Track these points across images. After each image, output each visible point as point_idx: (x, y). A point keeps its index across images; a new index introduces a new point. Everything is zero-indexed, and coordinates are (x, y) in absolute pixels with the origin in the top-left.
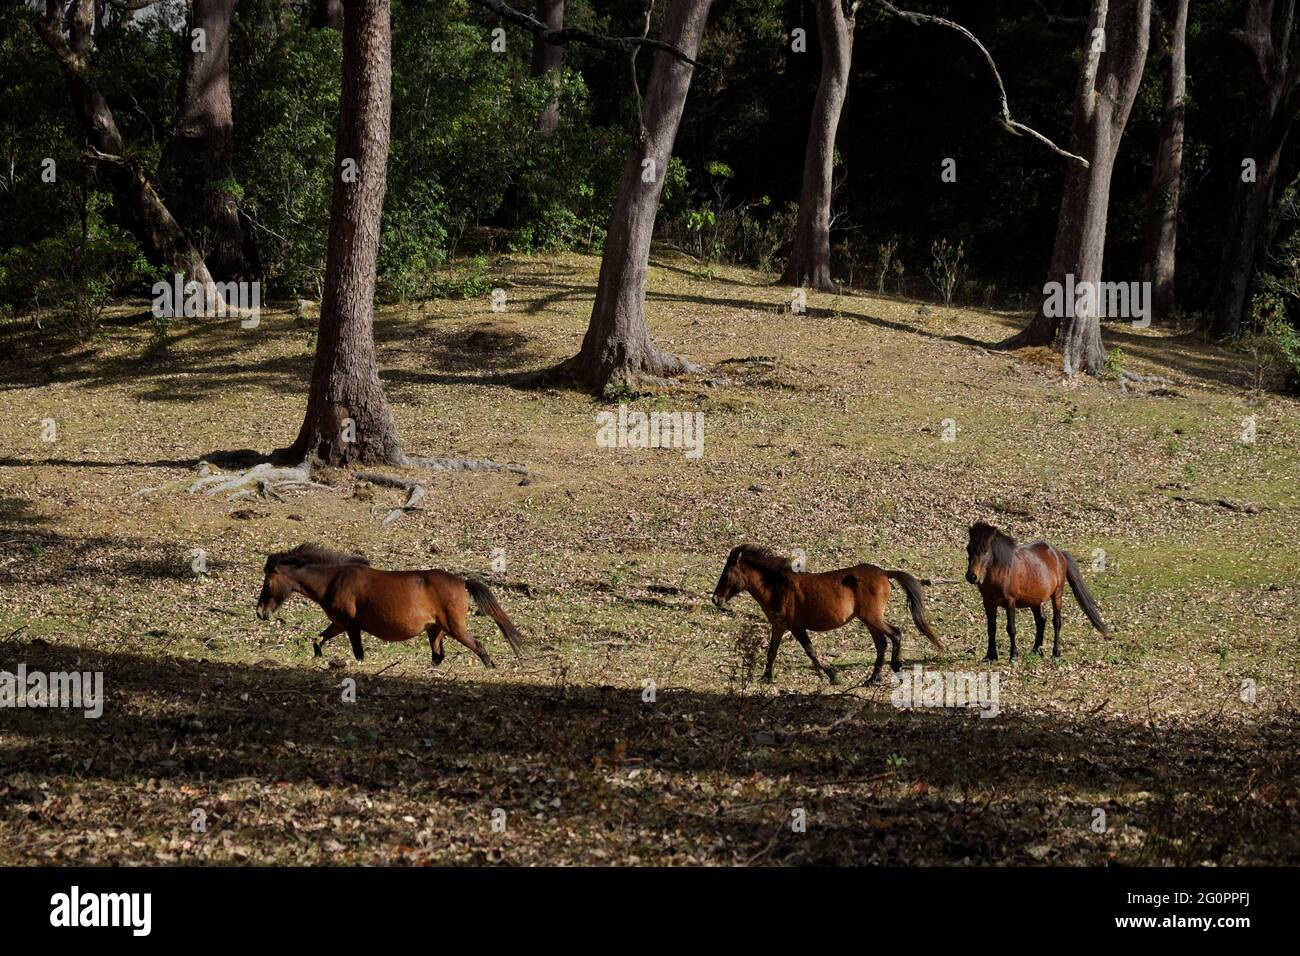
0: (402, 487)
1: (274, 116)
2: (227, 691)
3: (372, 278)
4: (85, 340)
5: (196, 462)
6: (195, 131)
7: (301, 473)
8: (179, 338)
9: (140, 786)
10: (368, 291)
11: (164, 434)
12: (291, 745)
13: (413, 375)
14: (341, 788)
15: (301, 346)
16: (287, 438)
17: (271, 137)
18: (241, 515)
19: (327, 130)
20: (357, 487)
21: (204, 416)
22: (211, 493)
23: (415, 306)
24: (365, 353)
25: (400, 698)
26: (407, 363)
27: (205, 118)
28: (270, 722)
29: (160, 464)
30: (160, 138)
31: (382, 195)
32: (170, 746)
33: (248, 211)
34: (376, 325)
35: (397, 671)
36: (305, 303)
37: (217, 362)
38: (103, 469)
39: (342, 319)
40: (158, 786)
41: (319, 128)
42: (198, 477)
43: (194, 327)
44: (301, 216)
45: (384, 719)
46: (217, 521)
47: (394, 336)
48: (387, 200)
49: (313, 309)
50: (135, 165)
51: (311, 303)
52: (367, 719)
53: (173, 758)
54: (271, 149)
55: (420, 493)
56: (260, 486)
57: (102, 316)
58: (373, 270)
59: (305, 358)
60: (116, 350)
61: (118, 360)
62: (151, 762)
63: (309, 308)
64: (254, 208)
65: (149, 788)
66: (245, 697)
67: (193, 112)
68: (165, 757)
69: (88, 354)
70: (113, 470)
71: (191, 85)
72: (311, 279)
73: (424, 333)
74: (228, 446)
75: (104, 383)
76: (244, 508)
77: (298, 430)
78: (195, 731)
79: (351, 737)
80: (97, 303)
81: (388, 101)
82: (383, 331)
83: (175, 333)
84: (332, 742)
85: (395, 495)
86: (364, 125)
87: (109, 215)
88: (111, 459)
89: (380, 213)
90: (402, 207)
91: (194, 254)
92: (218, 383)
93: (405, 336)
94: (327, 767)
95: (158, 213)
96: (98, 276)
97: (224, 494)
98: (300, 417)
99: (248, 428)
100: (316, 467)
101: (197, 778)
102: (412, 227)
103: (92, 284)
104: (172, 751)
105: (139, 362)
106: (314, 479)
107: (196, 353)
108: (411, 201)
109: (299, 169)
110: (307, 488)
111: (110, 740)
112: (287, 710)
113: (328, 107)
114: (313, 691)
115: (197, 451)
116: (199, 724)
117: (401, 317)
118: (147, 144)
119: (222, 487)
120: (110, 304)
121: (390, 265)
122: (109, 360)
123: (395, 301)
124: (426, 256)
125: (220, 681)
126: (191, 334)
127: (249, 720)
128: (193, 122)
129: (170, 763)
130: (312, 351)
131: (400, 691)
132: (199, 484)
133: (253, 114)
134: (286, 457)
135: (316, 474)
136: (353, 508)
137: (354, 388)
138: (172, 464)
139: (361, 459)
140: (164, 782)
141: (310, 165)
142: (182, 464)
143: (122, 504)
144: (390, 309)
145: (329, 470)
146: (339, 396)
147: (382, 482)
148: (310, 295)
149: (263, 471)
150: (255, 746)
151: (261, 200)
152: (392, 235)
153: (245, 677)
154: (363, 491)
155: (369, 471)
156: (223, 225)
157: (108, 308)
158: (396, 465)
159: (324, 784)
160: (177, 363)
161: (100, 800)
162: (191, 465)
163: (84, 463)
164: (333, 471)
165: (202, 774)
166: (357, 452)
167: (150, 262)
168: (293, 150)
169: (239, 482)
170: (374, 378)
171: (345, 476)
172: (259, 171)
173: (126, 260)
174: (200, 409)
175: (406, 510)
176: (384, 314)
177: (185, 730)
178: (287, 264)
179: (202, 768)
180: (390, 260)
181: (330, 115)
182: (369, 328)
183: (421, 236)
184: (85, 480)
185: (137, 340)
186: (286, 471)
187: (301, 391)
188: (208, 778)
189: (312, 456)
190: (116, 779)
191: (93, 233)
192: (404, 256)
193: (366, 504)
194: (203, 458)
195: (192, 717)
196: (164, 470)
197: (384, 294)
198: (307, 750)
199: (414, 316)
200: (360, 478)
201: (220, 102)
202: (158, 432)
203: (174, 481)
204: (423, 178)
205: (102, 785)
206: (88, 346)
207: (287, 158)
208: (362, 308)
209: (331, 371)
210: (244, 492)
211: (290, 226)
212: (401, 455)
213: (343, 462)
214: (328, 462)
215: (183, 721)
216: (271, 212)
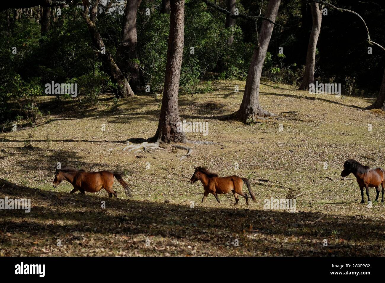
0: (186, 149)
1: (149, 39)
2: (135, 209)
3: (178, 87)
4: (94, 105)
5: (125, 141)
6: (126, 44)
7: (156, 145)
8: (121, 105)
9: (110, 236)
10: (177, 91)
11: (116, 133)
12: (155, 225)
13: (189, 116)
14: (169, 237)
15: (157, 107)
16: (152, 135)
17: (149, 45)
18: (139, 157)
19: (165, 44)
20: (173, 149)
21: (128, 128)
22: (130, 150)
23: (190, 96)
24: (175, 109)
25: (185, 211)
26: (188, 113)
27: (129, 40)
28: (148, 218)
29: (115, 142)
30: (116, 46)
31: (181, 63)
32: (119, 224)
33: (141, 68)
34: (179, 101)
35: (184, 204)
36: (158, 95)
37: (132, 112)
38: (99, 143)
39: (169, 99)
40: (116, 236)
41: (163, 43)
42: (126, 146)
43: (125, 102)
44: (157, 69)
45: (182, 218)
46: (131, 159)
47: (184, 104)
48: (183, 64)
49: (160, 96)
50: (109, 54)
51: (160, 95)
52: (176, 217)
53: (120, 228)
54: (148, 49)
55: (191, 151)
56: (144, 149)
57: (99, 98)
58: (178, 85)
59: (158, 111)
60: (102, 108)
61: (103, 111)
62: (113, 229)
63: (159, 96)
64: (143, 67)
65: (113, 236)
66: (141, 210)
67: (126, 38)
68: (118, 228)
69: (95, 109)
70: (101, 144)
71: (125, 30)
72: (160, 87)
73: (193, 104)
74: (135, 136)
75: (99, 118)
76: (139, 155)
77: (155, 132)
78: (126, 220)
79: (172, 222)
80: (97, 94)
81: (183, 35)
82: (181, 103)
83: (120, 103)
84: (166, 224)
85: (184, 152)
86: (176, 42)
87: (101, 69)
88: (101, 140)
89: (180, 68)
90: (187, 66)
91: (126, 80)
92: (132, 118)
93: (187, 104)
94: (165, 231)
95: (116, 68)
96: (97, 86)
97: (133, 151)
98: (156, 128)
99: (141, 131)
100: (161, 143)
101: (127, 234)
102: (189, 72)
103: (96, 89)
104: (120, 226)
105: (109, 112)
106: (160, 147)
107: (126, 109)
108: (189, 65)
109: (157, 55)
110: (158, 149)
111: (102, 222)
112: (153, 214)
113: (165, 37)
114: (160, 209)
115: (126, 138)
116: (127, 218)
117: (186, 99)
118: (112, 48)
119: (133, 149)
120: (101, 95)
121: (183, 83)
122: (100, 111)
123: (184, 94)
124: (194, 81)
125: (133, 206)
126: (124, 104)
127: (141, 218)
128: (126, 41)
129: (119, 229)
130: (160, 109)
131: (186, 209)
132: (126, 148)
133: (143, 39)
134: (152, 140)
135: (161, 145)
136: (172, 155)
137: (172, 120)
138: (119, 142)
139: (174, 141)
140: (117, 235)
141: (160, 54)
142: (121, 142)
143: (104, 154)
144: (183, 96)
145: (164, 144)
146: (167, 122)
147: (180, 148)
148: (159, 92)
149: (145, 144)
150: (144, 225)
151: (145, 64)
152: (184, 75)
153: (140, 205)
154: (174, 150)
155: (176, 144)
156: (134, 71)
157: (100, 96)
158: (184, 143)
159: (164, 236)
160: (120, 112)
161: (99, 240)
162: (124, 142)
163: (93, 141)
164: (166, 145)
165: (128, 233)
166: (173, 139)
167: (113, 83)
168: (155, 50)
169: (138, 147)
170: (178, 117)
171: (169, 146)
172: (145, 56)
173: (106, 82)
174: (127, 126)
175: (187, 156)
176: (181, 98)
177: (124, 220)
178: (153, 83)
179: (129, 231)
180: (183, 82)
181: (166, 39)
182: (177, 102)
183: (192, 75)
184: (93, 146)
185: (109, 105)
186: (152, 144)
187: (156, 121)
188: (130, 234)
189: (160, 140)
190: (103, 234)
191: (97, 73)
192: (187, 81)
193: (175, 154)
194: (128, 140)
195: (125, 216)
196: (116, 143)
197: (181, 92)
198: (159, 227)
199: (190, 98)
200: (174, 147)
201: (134, 36)
202: (115, 132)
203: (119, 147)
204: (193, 58)
205: (99, 235)
206: (94, 107)
207: (153, 52)
208: (175, 96)
209: (165, 115)
210: (139, 150)
211: (153, 72)
212: (186, 140)
213: (169, 142)
214: (164, 142)
215: (123, 217)
216: (148, 68)
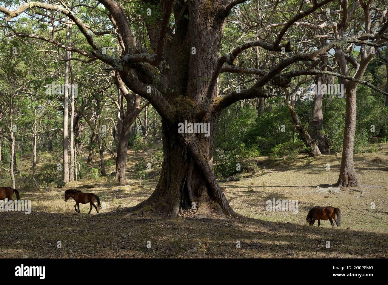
0: (360, 191)
1: (331, 117)
2: (328, 234)
3: (353, 149)
4: (294, 162)
5: (317, 186)
6: (315, 120)
7: (338, 189)
8: (313, 161)
9: (313, 253)
10: (352, 151)
11: (310, 181)
12: (343, 245)
13: (361, 168)
14: (355, 255)
15: (337, 163)
16: (335, 182)
17: (331, 120)
18: (326, 197)
19: (342, 119)
20: (350, 192)
21: (318, 177)
22: (320, 193)
23: (361, 154)
24: (351, 164)
25: (364, 236)
26: (360, 166)
27: (317, 118)
28: (338, 240)
29: (309, 187)
30: (308, 122)
31: (355, 131)
32: (318, 245)
33: (326, 136)
34: (354, 158)
35: (361, 230)
36: (338, 154)
37: (320, 166)
38: (298, 188)
39: (346, 157)
40: (316, 253)
41: (340, 119)
42: (317, 189)
43: (315, 159)
44: (337, 136)
45: (362, 240)
46: (321, 198)
47: (357, 161)
49: (340, 155)
50: (303, 127)
51: (339, 154)
52: (358, 240)
53: (319, 247)
54: (331, 123)
55: (363, 193)
56: (330, 191)
57: (297, 157)
58: (353, 147)
59: (338, 165)
60: (299, 164)
61: (300, 166)
62: (314, 248)
63: (339, 155)
64: (327, 135)
65: (315, 254)
66: (332, 235)
67: (315, 116)
68: (317, 247)
69: (294, 165)
70: (300, 188)
71: (314, 111)
72: (339, 149)
73: (363, 160)
74: (324, 183)
75: (298, 171)
76: (327, 196)
77: (337, 180)
78: (323, 242)
79: (355, 244)
80: (296, 155)
81: (356, 112)
82: (355, 159)
83: (312, 160)
84: (351, 245)
85: (358, 193)
86: (351, 117)
87: (298, 137)
88: (299, 186)
89: (354, 135)
90: (358, 134)
91: (315, 144)
92: (321, 171)
93: (359, 160)
94: (351, 250)
95: (308, 136)
96: (296, 149)
97: (322, 193)
98: (338, 178)
99: (327, 179)
100: (341, 187)
101: (324, 251)
102: (360, 138)
103: (295, 151)
104: (318, 246)
105: (305, 166)
106: (341, 190)
107: (316, 164)
108: (360, 133)
109: (337, 127)
110: (340, 192)
111: (306, 243)
112: (341, 238)
113: (343, 114)
114: (345, 234)
115: (316, 184)
116: (323, 241)
117: (358, 156)
118: (305, 123)
119: (322, 191)
120: (298, 155)
121: (356, 146)
122: (298, 166)
123: (357, 153)
124: (363, 144)
125: (326, 232)
126: (315, 160)
127: (333, 240)
128: (315, 118)
129: (318, 249)
130: (340, 163)
131: (364, 234)
132: (317, 191)
133: (327, 117)
134: (335, 185)
135: (341, 189)
136: (350, 196)
137: (349, 171)
138: (312, 187)
139: (351, 186)
140: (317, 252)
141: (339, 126)
142: (314, 187)
143: (302, 195)
144: (356, 155)
145: (344, 188)
146: (346, 173)
147: (355, 191)
148: (339, 152)
149: (330, 188)
150: (336, 246)
151: (329, 133)
152: (356, 140)
153: (331, 231)
154: (351, 192)
155: (353, 188)
156: (321, 139)
157: (298, 156)
158: (358, 187)
159: (351, 254)
160: (312, 166)
161: (305, 256)
162: (316, 187)
163: (294, 187)
164: (345, 188)
165: (325, 251)
166: (350, 184)
167: (306, 146)
168: (335, 123)
169: (325, 190)
170: (353, 169)
171: (347, 189)
172: (328, 127)
173: (302, 146)
174: (317, 175)
175: (361, 196)
176: (355, 156)
177: (320, 242)
178: (334, 146)
179: (325, 250)
180: (356, 144)
181: (343, 116)
182: (352, 159)
183: (362, 139)
184: (294, 190)
185: (304, 162)
186: (335, 188)
187: (338, 172)
188: (326, 252)
189: (341, 185)
190: (308, 251)
191: (295, 141)
192: (359, 144)
193: (352, 195)
194: (318, 185)
195: (321, 239)
196: (310, 188)
197: (355, 152)
198: (347, 246)
199: (361, 156)
200: (351, 190)
201: (320, 115)
202: (309, 180)
203: (313, 190)
204: (363, 128)
205: (305, 252)
206: (294, 163)
207: (334, 125)
208: (351, 155)
209: (344, 168)
210: (327, 192)
211: (335, 139)
212: (359, 185)
213: (347, 186)
214: (344, 186)
215: (320, 240)
216: (331, 136)
